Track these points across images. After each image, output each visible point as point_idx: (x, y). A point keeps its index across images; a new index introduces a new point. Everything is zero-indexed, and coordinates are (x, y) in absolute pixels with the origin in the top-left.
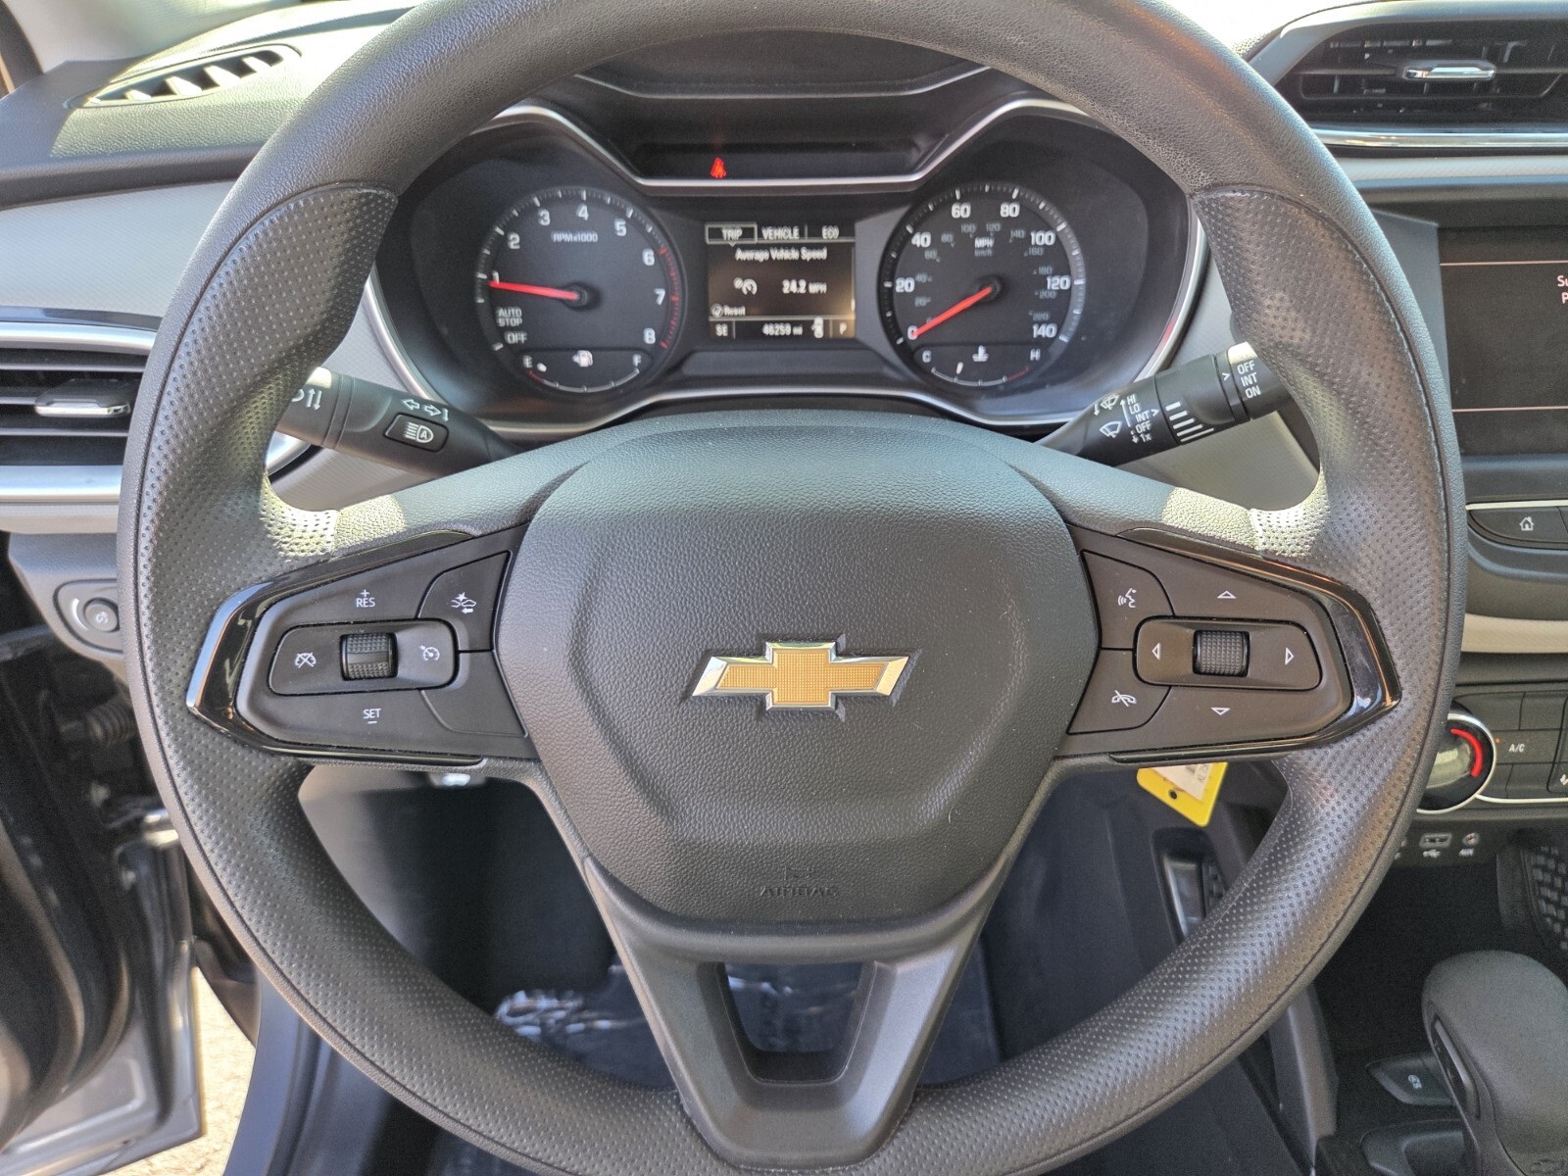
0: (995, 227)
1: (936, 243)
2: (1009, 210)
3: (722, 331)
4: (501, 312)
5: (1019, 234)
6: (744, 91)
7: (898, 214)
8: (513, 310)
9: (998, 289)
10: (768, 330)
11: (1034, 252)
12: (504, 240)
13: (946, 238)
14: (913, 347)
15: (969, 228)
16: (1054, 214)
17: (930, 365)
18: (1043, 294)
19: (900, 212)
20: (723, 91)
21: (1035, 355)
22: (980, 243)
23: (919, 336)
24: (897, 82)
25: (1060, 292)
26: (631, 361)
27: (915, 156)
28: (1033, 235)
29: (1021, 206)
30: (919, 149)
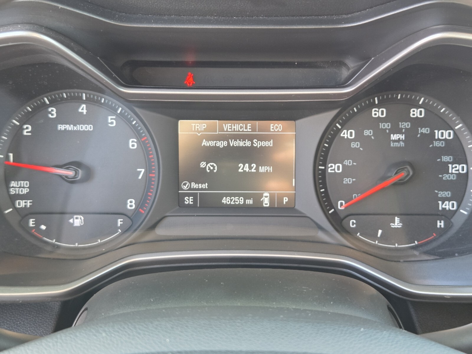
0: (405, 125)
1: (359, 137)
2: (416, 113)
3: (188, 201)
4: (13, 184)
5: (425, 131)
6: (209, 22)
7: (330, 115)
8: (22, 182)
9: (411, 173)
10: (226, 201)
11: (436, 144)
12: (20, 129)
13: (367, 133)
14: (342, 216)
15: (387, 126)
16: (452, 116)
17: (356, 230)
18: (446, 177)
19: (332, 114)
20: (190, 22)
21: (441, 224)
22: (394, 137)
23: (346, 207)
24: (335, 18)
25: (459, 175)
26: (116, 223)
27: (345, 73)
28: (436, 131)
29: (425, 109)
30: (348, 69)
